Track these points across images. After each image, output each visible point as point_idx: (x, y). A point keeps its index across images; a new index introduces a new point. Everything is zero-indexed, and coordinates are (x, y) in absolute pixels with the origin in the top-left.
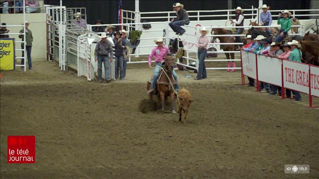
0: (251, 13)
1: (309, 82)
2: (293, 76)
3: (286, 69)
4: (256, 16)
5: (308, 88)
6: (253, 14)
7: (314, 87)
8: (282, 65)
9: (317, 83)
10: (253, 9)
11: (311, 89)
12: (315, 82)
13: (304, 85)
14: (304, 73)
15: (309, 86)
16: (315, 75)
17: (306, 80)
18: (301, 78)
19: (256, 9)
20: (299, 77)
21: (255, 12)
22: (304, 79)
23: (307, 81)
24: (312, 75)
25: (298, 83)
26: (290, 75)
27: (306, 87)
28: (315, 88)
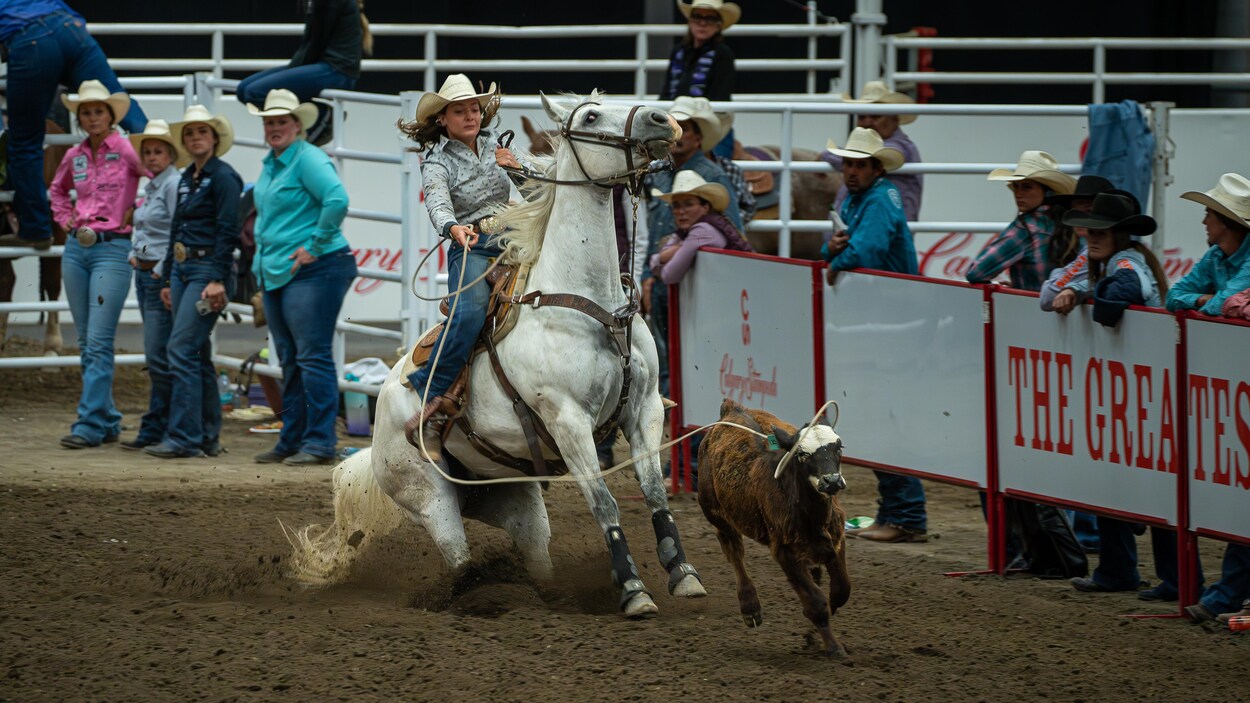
0: (804, 55)
1: (1178, 432)
2: (1063, 401)
3: (1016, 353)
4: (835, 73)
5: (1172, 479)
6: (812, 62)
7: (1209, 468)
8: (989, 329)
9: (1231, 440)
10: (812, 27)
11: (1194, 484)
12: (1220, 429)
13: (1144, 463)
14: (1143, 371)
15: (1180, 465)
16: (1221, 385)
17: (1153, 425)
18: (1119, 411)
19: (835, 27)
20: (1107, 411)
21: (829, 46)
22: (1142, 414)
23: (1166, 431)
24: (1200, 382)
25: (1097, 454)
26: (1041, 399)
27: (1155, 472)
28: (1221, 478)
